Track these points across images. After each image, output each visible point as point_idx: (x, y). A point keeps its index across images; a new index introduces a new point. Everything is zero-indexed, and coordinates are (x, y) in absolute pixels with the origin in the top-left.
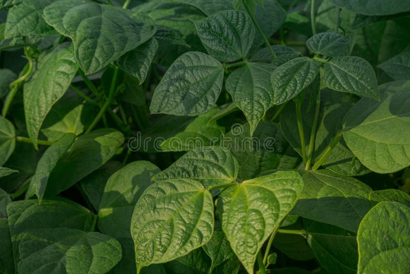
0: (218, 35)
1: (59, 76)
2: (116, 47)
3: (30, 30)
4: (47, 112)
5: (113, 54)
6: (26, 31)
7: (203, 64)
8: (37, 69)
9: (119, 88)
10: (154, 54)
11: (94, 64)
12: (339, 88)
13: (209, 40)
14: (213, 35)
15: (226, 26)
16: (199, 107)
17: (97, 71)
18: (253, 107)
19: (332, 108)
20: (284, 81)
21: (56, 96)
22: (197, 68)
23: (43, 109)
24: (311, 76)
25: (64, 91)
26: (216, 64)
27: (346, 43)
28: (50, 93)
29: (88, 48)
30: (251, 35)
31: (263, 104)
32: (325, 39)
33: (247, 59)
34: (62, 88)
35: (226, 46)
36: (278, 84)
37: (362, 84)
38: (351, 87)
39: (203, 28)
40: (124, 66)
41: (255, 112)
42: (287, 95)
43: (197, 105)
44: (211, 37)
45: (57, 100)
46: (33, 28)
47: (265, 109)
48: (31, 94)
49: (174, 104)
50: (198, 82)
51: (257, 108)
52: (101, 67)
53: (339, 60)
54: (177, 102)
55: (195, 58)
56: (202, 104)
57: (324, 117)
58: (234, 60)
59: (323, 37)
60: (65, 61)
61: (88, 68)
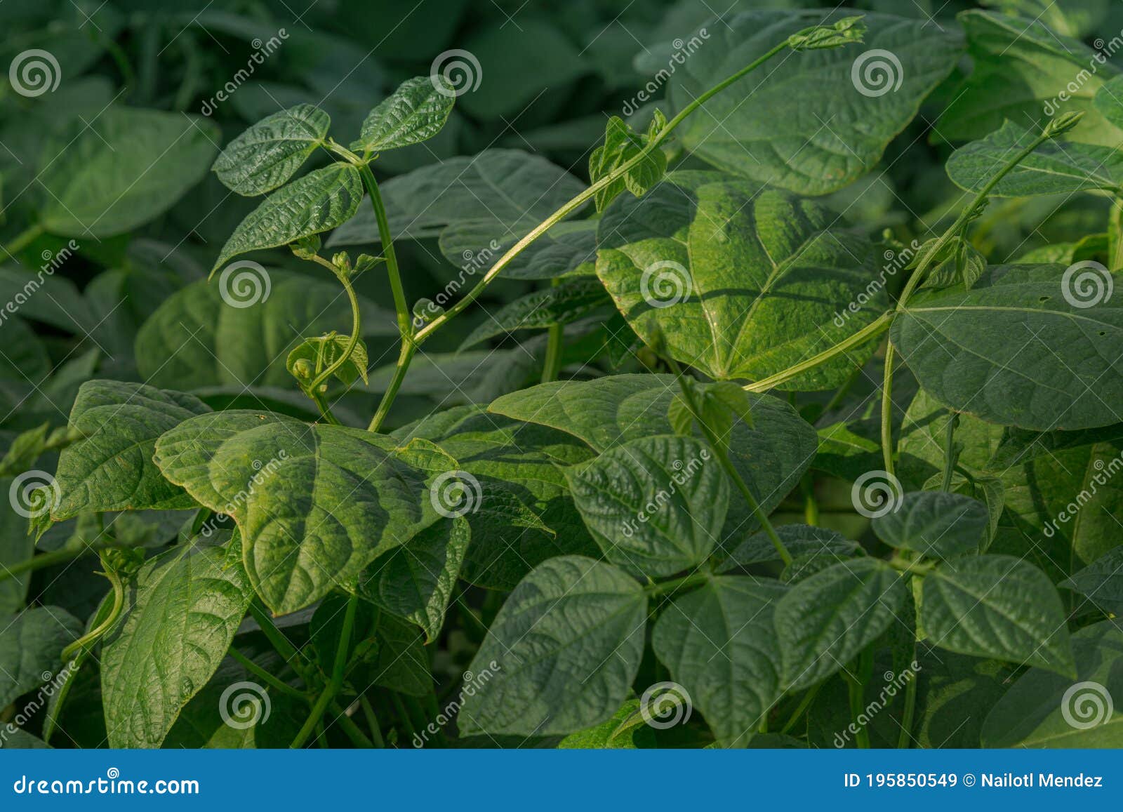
0: (629, 505)
1: (199, 626)
2: (356, 538)
3: (121, 496)
4: (169, 727)
5: (348, 558)
6: (110, 499)
7: (591, 588)
8: (134, 608)
9: (359, 650)
10: (459, 559)
11: (296, 585)
12: (963, 644)
13: (606, 517)
14: (615, 504)
15: (651, 479)
16: (584, 708)
17: (304, 606)
18: (729, 702)
19: (949, 693)
20: (809, 626)
21: (190, 681)
22: (575, 600)
23: (157, 719)
24: (884, 610)
25: (214, 668)
26: (626, 585)
27: (980, 520)
28: (174, 674)
29: (281, 543)
30: (719, 499)
31: (758, 691)
32: (924, 510)
33: (709, 569)
34: (207, 657)
35: (653, 534)
36: (795, 634)
37: (1024, 633)
38: (995, 641)
39: (588, 486)
40: (381, 593)
41: (738, 716)
42: (818, 664)
43: (581, 703)
44: (612, 511)
45: (194, 694)
46: (128, 491)
47: (764, 706)
48: (121, 676)
49: (519, 705)
50: (579, 640)
51: (741, 703)
52: (315, 592)
53: (962, 567)
54: (525, 699)
55: (569, 572)
56: (594, 700)
57: (928, 718)
58: (675, 570)
59: (918, 504)
60: (213, 584)
61: (280, 598)
